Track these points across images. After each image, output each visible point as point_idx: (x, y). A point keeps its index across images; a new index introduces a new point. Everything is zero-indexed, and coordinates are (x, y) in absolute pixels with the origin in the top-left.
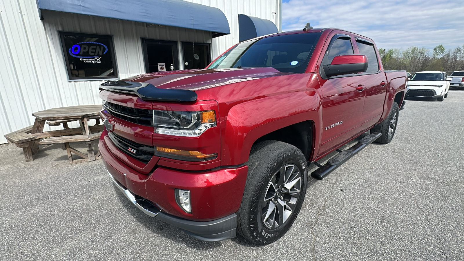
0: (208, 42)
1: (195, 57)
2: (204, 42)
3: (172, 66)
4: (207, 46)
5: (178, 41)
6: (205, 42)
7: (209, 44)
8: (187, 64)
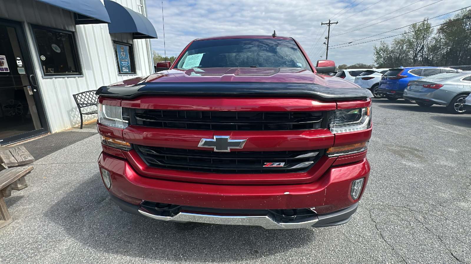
0: (71, 30)
1: (54, 49)
2: (65, 28)
3: (19, 60)
4: (70, 36)
5: (24, 22)
6: (67, 29)
7: (73, 32)
8: (43, 58)
